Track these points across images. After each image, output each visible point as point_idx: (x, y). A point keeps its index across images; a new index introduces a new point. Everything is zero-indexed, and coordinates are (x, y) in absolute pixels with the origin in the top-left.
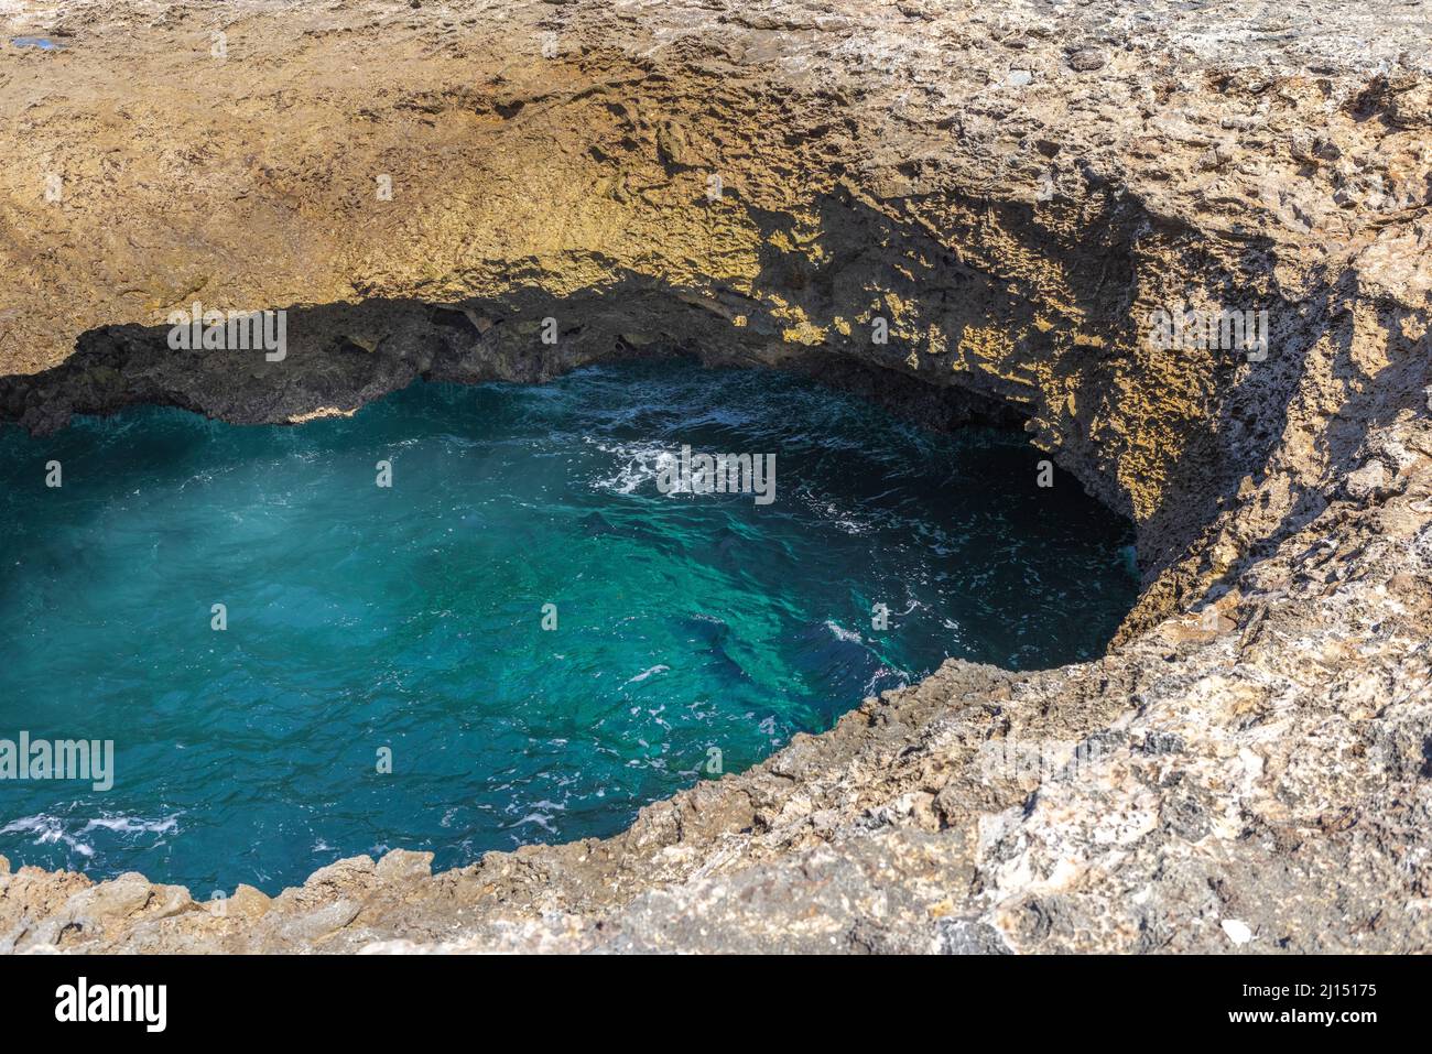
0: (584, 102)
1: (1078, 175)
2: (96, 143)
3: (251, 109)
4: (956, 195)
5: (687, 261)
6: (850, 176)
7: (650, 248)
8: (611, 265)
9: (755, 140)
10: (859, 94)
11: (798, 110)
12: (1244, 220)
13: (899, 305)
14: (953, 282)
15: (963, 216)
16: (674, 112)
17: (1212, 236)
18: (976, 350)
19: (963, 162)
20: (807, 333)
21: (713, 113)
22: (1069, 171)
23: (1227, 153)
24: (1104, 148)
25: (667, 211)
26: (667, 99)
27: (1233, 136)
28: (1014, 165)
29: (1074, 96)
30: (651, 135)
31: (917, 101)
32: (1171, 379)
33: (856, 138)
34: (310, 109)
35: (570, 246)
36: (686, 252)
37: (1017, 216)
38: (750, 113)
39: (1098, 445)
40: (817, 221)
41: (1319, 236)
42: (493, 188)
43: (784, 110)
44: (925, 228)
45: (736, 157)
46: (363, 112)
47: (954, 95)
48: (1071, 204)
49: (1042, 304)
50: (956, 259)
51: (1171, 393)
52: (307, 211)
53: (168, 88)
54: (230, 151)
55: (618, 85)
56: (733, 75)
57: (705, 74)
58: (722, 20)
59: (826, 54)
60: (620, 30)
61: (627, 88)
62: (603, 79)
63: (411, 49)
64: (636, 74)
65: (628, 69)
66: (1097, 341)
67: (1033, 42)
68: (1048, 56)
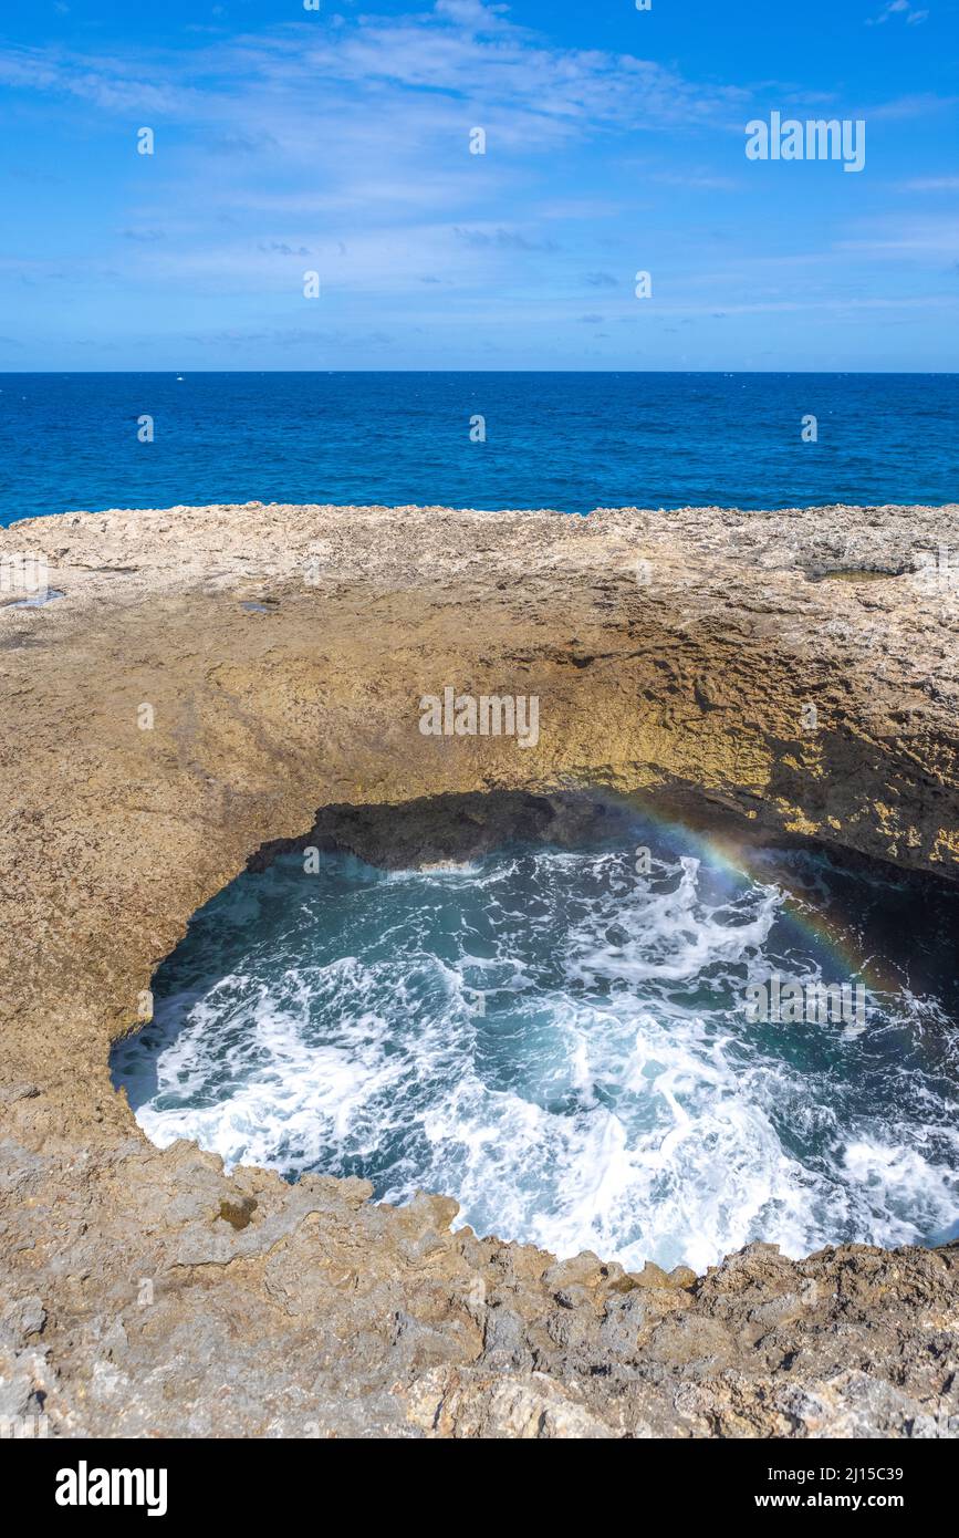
0: (637, 659)
2: (311, 678)
3: (404, 656)
4: (939, 738)
5: (718, 772)
6: (851, 720)
7: (692, 761)
8: (662, 773)
9: (769, 691)
10: (848, 662)
11: (801, 671)
13: (886, 811)
14: (931, 798)
15: (945, 752)
16: (707, 668)
18: (950, 847)
19: (943, 713)
20: (805, 826)
21: (736, 670)
25: (704, 737)
26: (701, 659)
30: (690, 684)
31: (894, 668)
33: (849, 692)
34: (443, 657)
35: (632, 759)
36: (718, 766)
38: (765, 672)
40: (820, 749)
42: (576, 716)
43: (790, 670)
44: (912, 759)
45: (757, 702)
46: (482, 661)
47: (922, 665)
50: (938, 780)
53: (348, 641)
54: (396, 684)
55: (662, 648)
56: (749, 645)
57: (727, 643)
58: (729, 605)
59: (815, 632)
60: (656, 610)
61: (669, 651)
62: (649, 644)
63: (504, 618)
64: (674, 641)
65: (665, 637)
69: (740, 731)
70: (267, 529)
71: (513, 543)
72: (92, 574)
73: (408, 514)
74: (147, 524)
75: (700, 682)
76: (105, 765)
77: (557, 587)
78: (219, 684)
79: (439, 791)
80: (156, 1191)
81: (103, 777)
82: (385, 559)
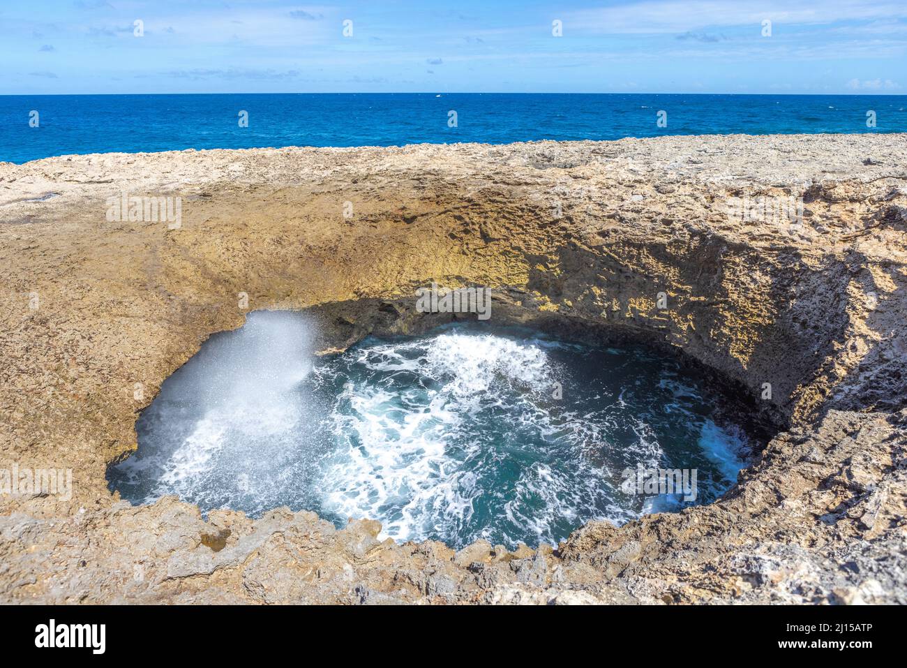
0: (443, 215)
1: (685, 230)
3: (297, 222)
4: (628, 243)
5: (498, 278)
6: (575, 238)
8: (465, 281)
9: (525, 227)
10: (570, 207)
11: (542, 214)
12: (775, 242)
13: (598, 291)
14: (625, 280)
15: (631, 251)
16: (486, 217)
17: (760, 250)
18: (637, 307)
19: (628, 229)
20: (551, 307)
21: (504, 217)
22: (680, 229)
24: (695, 220)
25: (488, 258)
26: (482, 213)
28: (653, 229)
29: (669, 202)
30: (477, 227)
31: (596, 208)
32: (751, 310)
33: (572, 223)
34: (322, 222)
35: (447, 274)
36: (498, 274)
37: (657, 251)
38: (521, 217)
40: (558, 258)
41: (818, 245)
42: (409, 251)
43: (536, 214)
44: (612, 257)
45: (518, 234)
46: (347, 223)
47: (613, 205)
48: (684, 242)
49: (671, 286)
50: (628, 269)
51: (752, 315)
52: (327, 263)
53: (259, 215)
54: (292, 239)
55: (457, 209)
56: (510, 202)
57: (497, 202)
58: (495, 183)
59: (548, 193)
60: (451, 188)
61: (462, 210)
62: (450, 207)
63: (358, 199)
64: (465, 204)
65: (459, 202)
66: (702, 298)
67: (638, 185)
68: (648, 189)
69: (509, 252)
70: (201, 159)
71: (359, 160)
72: (81, 185)
73: (291, 150)
74: (119, 159)
75: (483, 226)
76: (94, 289)
77: (389, 180)
78: (174, 240)
79: (326, 301)
80: (146, 534)
81: (93, 297)
82: (279, 172)
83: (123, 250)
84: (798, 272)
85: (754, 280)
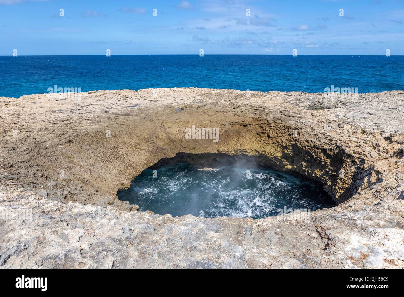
0: (257, 126)
1: (335, 145)
2: (184, 125)
3: (206, 122)
4: (314, 146)
5: (270, 153)
6: (297, 142)
7: (264, 150)
8: (258, 152)
10: (301, 128)
11: (291, 130)
12: (361, 156)
13: (304, 164)
14: (314, 161)
15: (315, 150)
16: (271, 128)
17: (356, 158)
18: (317, 173)
19: (316, 141)
20: (289, 167)
21: (277, 129)
22: (334, 144)
23: (361, 144)
24: (340, 141)
25: (268, 144)
26: (270, 126)
27: (363, 141)
28: (325, 142)
29: (337, 132)
30: (267, 132)
31: (311, 130)
32: (346, 181)
33: (300, 135)
35: (251, 148)
36: (270, 151)
37: (324, 151)
38: (283, 130)
39: (334, 191)
40: (291, 148)
41: (373, 160)
42: (241, 138)
43: (289, 130)
44: (309, 151)
45: (280, 137)
46: (223, 124)
47: (317, 130)
48: (333, 150)
49: (328, 166)
50: (314, 157)
53: (195, 118)
55: (263, 124)
56: (281, 124)
57: (277, 123)
58: (281, 114)
59: (297, 121)
60: (265, 115)
61: (264, 124)
62: (260, 122)
63: (232, 115)
64: (266, 122)
65: (265, 121)
66: (335, 174)
67: (333, 122)
68: (335, 125)
69: (276, 143)
70: (190, 93)
71: (243, 98)
72: (148, 102)
73: (224, 91)
74: (165, 91)
75: (269, 132)
76: (134, 140)
77: (246, 109)
78: (163, 126)
79: (207, 152)
82: (212, 101)
83: (147, 128)
84: (362, 169)
85: (351, 170)
